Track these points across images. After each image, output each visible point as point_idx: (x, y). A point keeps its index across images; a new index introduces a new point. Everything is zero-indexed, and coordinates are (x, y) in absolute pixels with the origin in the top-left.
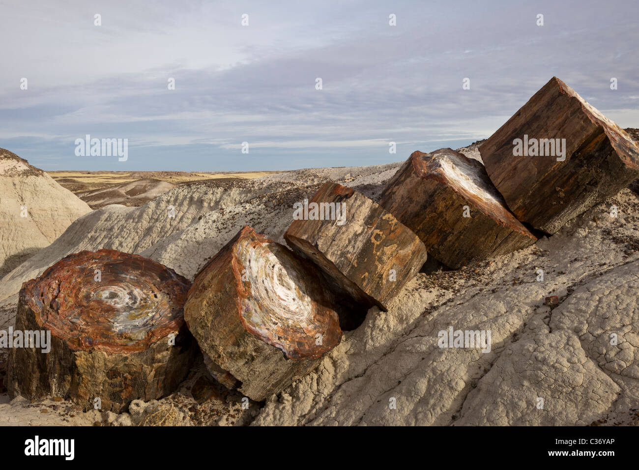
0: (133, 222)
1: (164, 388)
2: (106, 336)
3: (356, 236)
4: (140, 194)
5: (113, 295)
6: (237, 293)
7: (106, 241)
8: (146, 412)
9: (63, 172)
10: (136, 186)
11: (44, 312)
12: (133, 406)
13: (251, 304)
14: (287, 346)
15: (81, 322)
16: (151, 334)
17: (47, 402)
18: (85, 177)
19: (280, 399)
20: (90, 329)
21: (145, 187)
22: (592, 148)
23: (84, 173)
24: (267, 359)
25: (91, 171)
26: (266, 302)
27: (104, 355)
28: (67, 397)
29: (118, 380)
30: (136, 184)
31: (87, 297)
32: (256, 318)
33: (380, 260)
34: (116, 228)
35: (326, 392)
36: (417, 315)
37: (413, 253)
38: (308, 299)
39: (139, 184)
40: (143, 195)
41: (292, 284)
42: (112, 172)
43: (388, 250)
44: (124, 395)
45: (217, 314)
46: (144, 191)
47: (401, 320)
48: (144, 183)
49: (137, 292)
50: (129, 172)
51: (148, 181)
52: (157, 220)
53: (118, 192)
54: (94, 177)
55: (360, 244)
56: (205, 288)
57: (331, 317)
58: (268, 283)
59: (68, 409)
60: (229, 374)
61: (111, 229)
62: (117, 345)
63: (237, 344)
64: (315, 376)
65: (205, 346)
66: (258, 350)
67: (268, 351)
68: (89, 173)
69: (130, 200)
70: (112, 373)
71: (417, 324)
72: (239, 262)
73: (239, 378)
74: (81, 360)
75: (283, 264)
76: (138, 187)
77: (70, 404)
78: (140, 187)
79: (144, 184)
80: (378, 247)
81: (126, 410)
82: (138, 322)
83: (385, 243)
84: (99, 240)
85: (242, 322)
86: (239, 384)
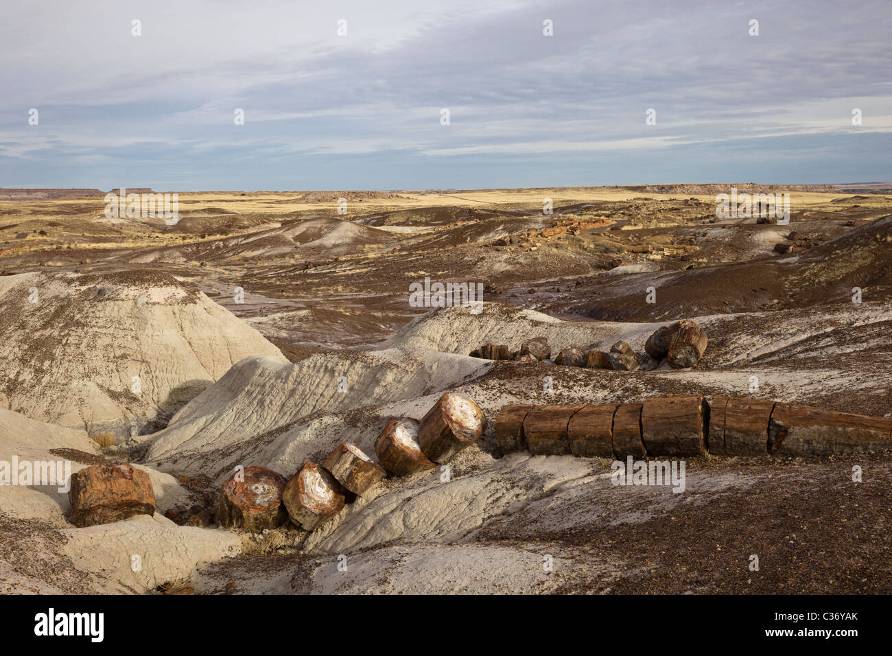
0: (281, 382)
1: (276, 525)
2: (253, 505)
3: (347, 469)
4: (313, 240)
5: (257, 488)
6: (299, 492)
7: (260, 397)
8: (268, 534)
9: (207, 193)
10: (308, 229)
11: (231, 495)
12: (264, 531)
13: (304, 496)
14: (317, 511)
15: (244, 500)
16: (270, 505)
17: (232, 529)
18: (237, 201)
19: (317, 531)
20: (248, 502)
21: (320, 229)
22: (446, 432)
23: (236, 195)
24: (309, 516)
25: (246, 191)
26: (311, 495)
27: (253, 512)
28: (239, 527)
29: (258, 521)
30: (307, 226)
31: (247, 489)
32: (306, 501)
33: (356, 478)
34: (268, 385)
35: (334, 529)
36: (372, 499)
37: (373, 474)
38: (331, 491)
39: (312, 225)
40: (317, 242)
41: (325, 485)
42: (276, 193)
43: (360, 474)
44: (261, 527)
45: (293, 499)
46: (319, 235)
47: (367, 501)
48: (318, 224)
49: (266, 486)
50: (301, 193)
51: (324, 221)
52: (299, 383)
53: (284, 237)
54: (251, 200)
55: (348, 472)
56: (289, 488)
57: (341, 499)
58: (313, 487)
59: (240, 532)
60: (298, 521)
61: (264, 386)
62: (257, 509)
63: (299, 510)
64: (331, 522)
65: (289, 510)
66: (306, 513)
67: (310, 513)
68: (243, 195)
69: (299, 250)
70: (256, 519)
71: (371, 504)
72: (301, 479)
73: (301, 522)
74: (245, 514)
75: (322, 477)
76: (310, 229)
77: (240, 530)
78: (312, 229)
79: (319, 226)
80: (355, 474)
81: (261, 533)
82: (266, 500)
83: (359, 471)
84: (254, 395)
85: (300, 503)
86: (301, 525)
